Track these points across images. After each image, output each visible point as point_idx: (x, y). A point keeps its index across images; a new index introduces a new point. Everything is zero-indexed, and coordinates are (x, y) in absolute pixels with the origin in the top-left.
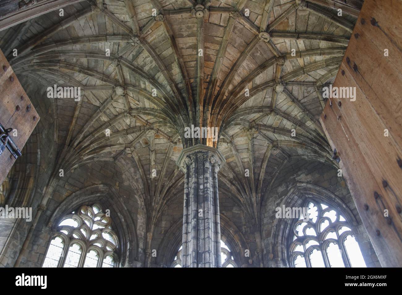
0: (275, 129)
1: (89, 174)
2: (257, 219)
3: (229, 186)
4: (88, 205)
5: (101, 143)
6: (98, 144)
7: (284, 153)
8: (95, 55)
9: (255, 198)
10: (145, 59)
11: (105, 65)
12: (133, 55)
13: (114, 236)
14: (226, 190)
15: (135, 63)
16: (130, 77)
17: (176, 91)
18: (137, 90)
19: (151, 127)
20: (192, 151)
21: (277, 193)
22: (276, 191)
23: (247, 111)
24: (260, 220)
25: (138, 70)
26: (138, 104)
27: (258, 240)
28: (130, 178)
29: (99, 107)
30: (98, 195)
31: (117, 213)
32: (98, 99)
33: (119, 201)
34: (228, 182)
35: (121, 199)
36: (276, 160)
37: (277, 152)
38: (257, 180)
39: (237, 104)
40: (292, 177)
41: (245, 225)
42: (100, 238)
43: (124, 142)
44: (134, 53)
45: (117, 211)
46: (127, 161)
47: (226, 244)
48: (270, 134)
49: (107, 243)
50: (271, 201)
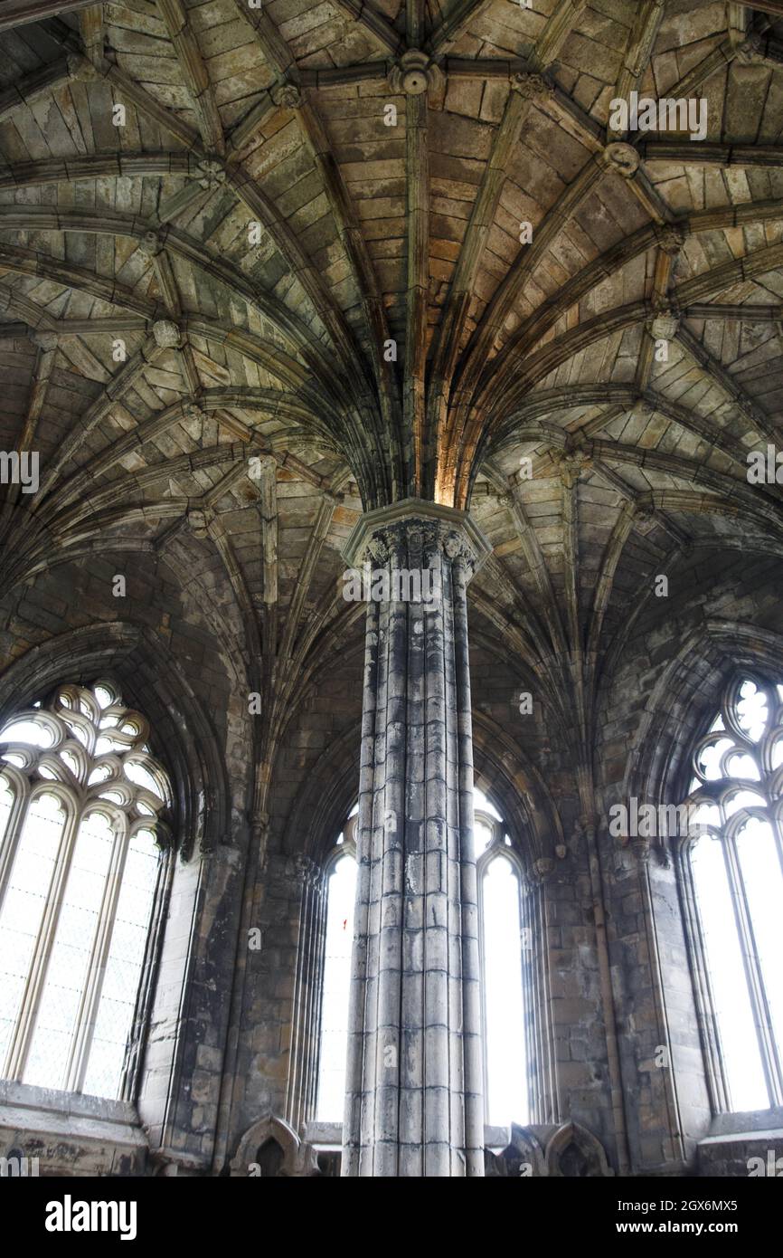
0: (644, 453)
1: (80, 590)
2: (583, 726)
3: (502, 628)
4: (79, 684)
5: (113, 496)
6: (105, 499)
7: (670, 529)
8: (86, 219)
9: (579, 664)
10: (242, 233)
11: (118, 252)
12: (205, 218)
13: (159, 773)
14: (492, 640)
15: (213, 245)
16: (198, 291)
17: (342, 334)
18: (222, 332)
19: (265, 447)
20: (390, 518)
21: (648, 652)
22: (645, 643)
23: (561, 398)
24: (594, 729)
25: (221, 268)
26: (222, 376)
27: (585, 790)
28: (205, 603)
29: (104, 386)
30: (110, 652)
31: (165, 707)
32: (101, 362)
33: (171, 670)
34: (498, 615)
35: (178, 665)
36: (648, 551)
37: (649, 526)
38: (587, 611)
39: (529, 374)
40: (693, 604)
41: (547, 744)
42: (116, 778)
43: (182, 494)
44: (209, 213)
45: (166, 699)
46: (193, 551)
47: (489, 799)
48: (630, 470)
49: (138, 792)
50: (628, 675)
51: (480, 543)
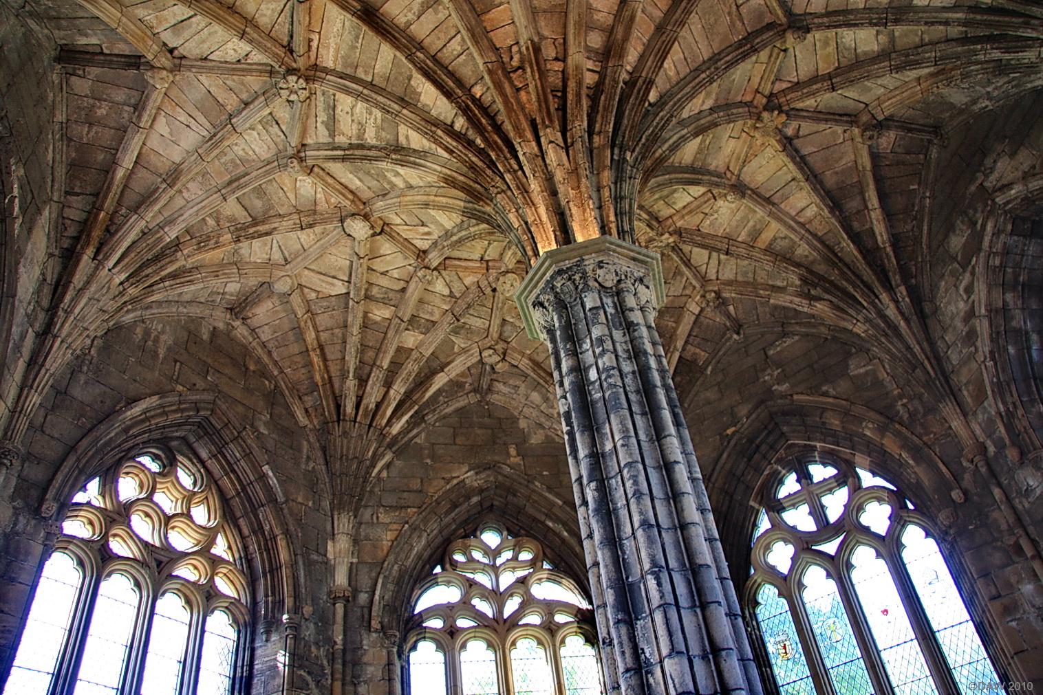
0: (830, 76)
1: (428, 461)
2: (926, 362)
3: (806, 310)
4: (466, 536)
5: (409, 374)
6: (405, 380)
7: (910, 130)
8: (242, 181)
9: (892, 305)
10: (352, 115)
11: (285, 189)
12: (323, 122)
13: (564, 581)
14: (809, 325)
15: (341, 140)
16: (361, 180)
18: (395, 200)
19: (503, 269)
21: (954, 259)
22: (947, 252)
23: (703, 76)
24: (938, 359)
25: (355, 153)
26: (428, 234)
27: (956, 424)
28: (543, 420)
29: (348, 293)
30: (475, 499)
31: (543, 523)
32: (334, 277)
33: (534, 491)
34: (797, 300)
35: (537, 483)
36: (903, 163)
37: (887, 140)
38: (870, 252)
39: (644, 74)
40: (973, 188)
41: (901, 397)
42: (528, 602)
43: (470, 343)
44: (322, 117)
45: (543, 518)
46: (511, 382)
47: (874, 474)
48: (827, 99)
49: (550, 607)
50: (946, 291)
51: (640, 257)
